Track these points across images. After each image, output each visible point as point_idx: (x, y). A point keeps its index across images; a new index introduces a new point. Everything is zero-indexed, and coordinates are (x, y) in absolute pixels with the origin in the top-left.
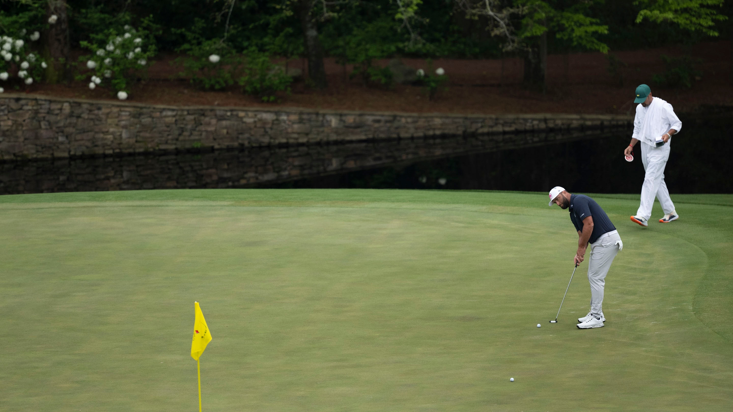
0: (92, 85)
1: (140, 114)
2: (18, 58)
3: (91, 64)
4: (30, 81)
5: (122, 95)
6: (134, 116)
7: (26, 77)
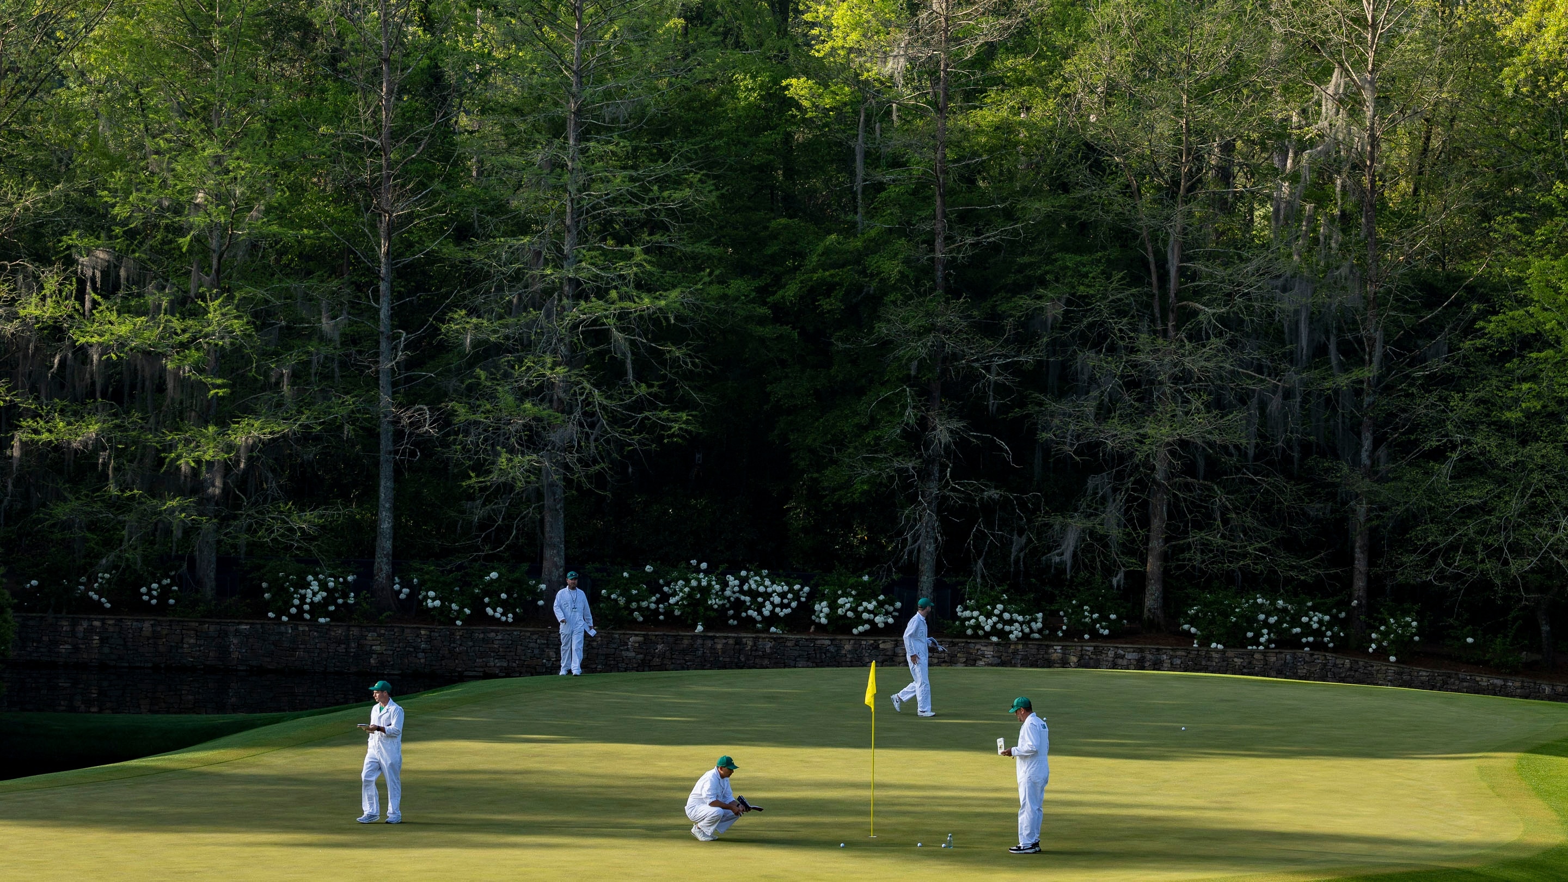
0: (1371, 650)
1: (1402, 673)
2: (1324, 628)
3: (1374, 636)
4: (1331, 645)
5: (1393, 659)
6: (1398, 674)
7: (1329, 642)
